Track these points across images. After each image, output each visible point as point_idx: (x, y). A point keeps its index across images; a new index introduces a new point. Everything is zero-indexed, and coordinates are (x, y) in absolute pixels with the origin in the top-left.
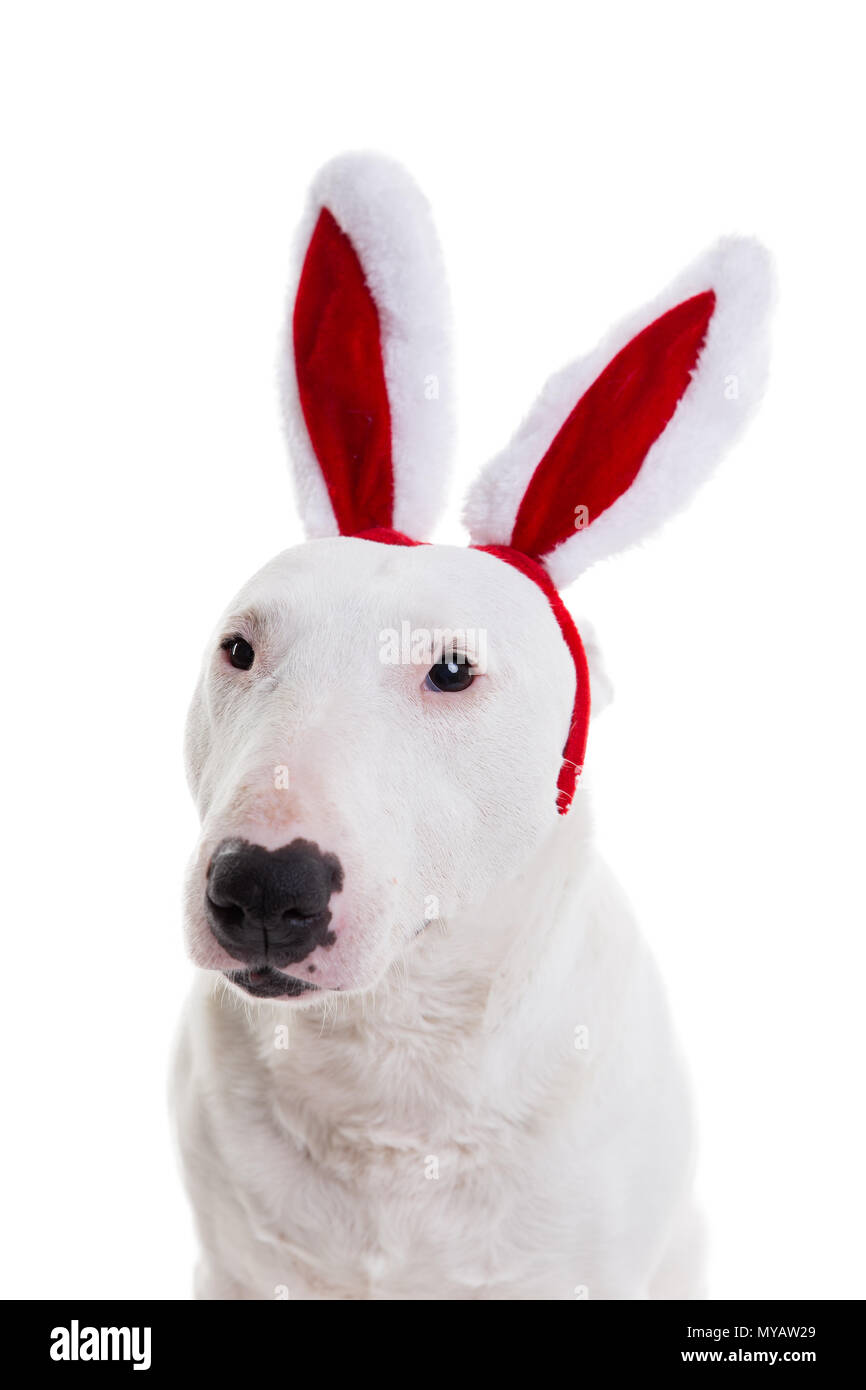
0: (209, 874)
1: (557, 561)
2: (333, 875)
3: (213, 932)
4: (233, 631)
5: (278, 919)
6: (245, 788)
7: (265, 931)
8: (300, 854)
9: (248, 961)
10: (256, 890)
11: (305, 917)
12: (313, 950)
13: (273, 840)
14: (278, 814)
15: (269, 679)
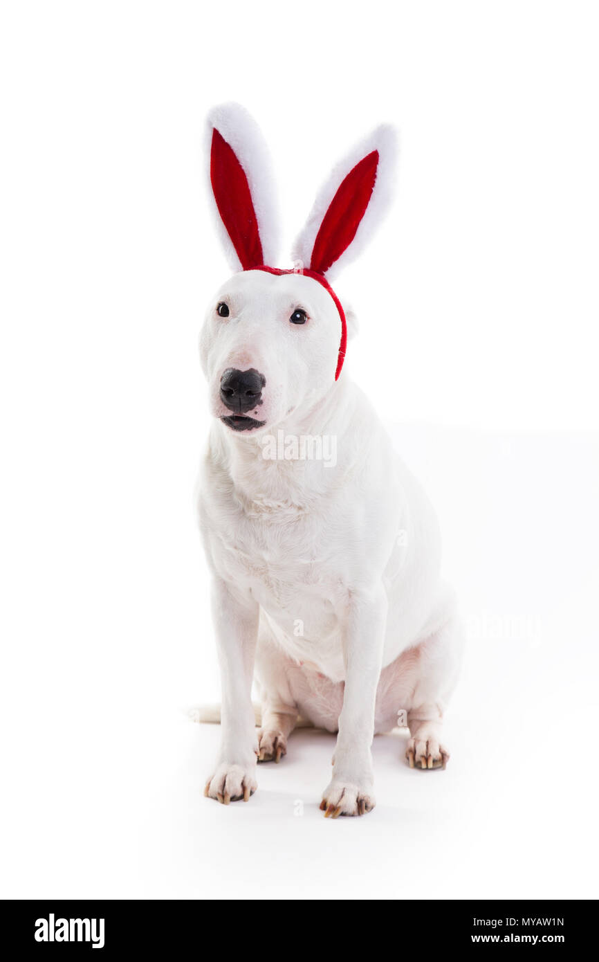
0: (221, 380)
1: (329, 275)
2: (263, 383)
3: (222, 400)
4: (222, 301)
5: (245, 395)
6: (233, 353)
7: (240, 399)
8: (251, 373)
9: (234, 411)
10: (238, 384)
11: (253, 394)
12: (255, 406)
13: (243, 369)
14: (245, 361)
15: (236, 319)
